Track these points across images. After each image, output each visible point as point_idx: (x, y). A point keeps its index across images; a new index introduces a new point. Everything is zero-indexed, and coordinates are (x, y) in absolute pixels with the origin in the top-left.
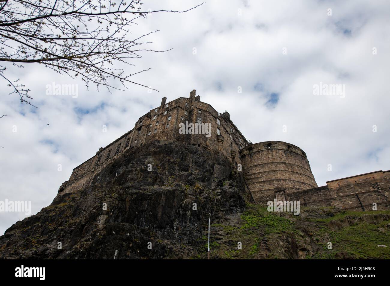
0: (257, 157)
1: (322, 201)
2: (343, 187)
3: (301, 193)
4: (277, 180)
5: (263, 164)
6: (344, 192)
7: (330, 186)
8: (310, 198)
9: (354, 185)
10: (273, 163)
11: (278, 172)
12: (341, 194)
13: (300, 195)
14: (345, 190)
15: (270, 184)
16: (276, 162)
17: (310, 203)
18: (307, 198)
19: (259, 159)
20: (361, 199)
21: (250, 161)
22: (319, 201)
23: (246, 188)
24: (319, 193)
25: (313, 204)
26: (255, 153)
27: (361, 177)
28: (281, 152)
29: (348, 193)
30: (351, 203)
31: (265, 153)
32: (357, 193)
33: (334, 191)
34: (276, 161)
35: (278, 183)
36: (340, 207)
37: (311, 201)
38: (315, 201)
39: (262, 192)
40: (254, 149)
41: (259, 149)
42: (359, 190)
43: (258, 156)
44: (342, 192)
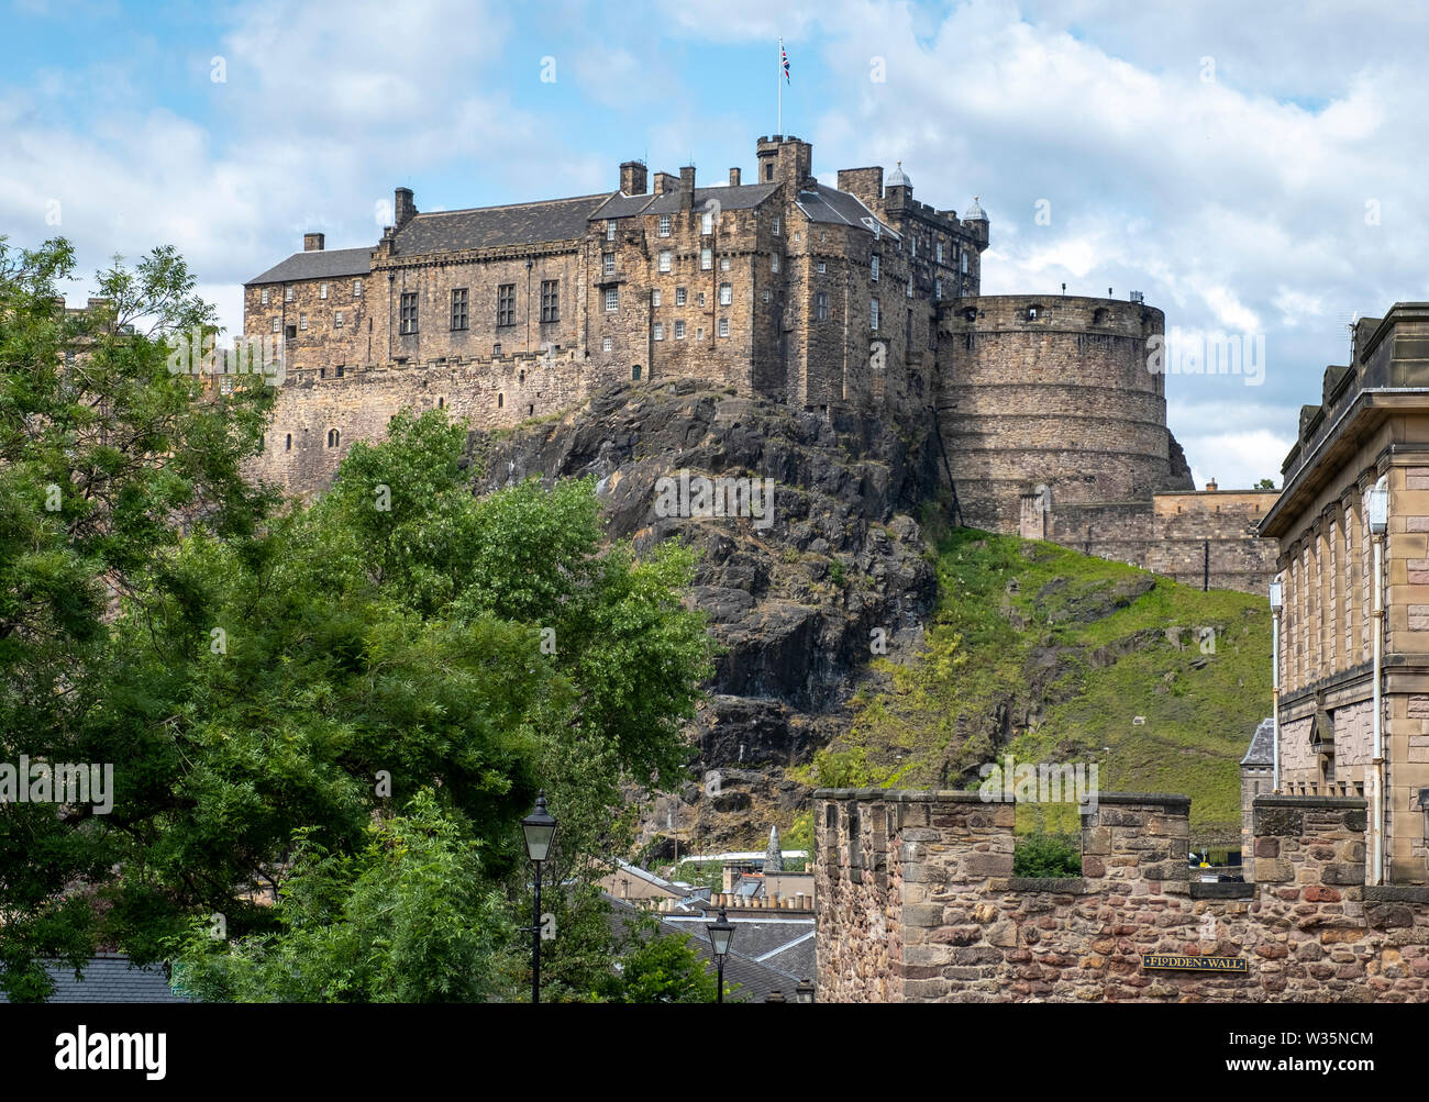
0: (989, 355)
1: (1128, 544)
2: (1186, 515)
3: (1086, 511)
4: (1032, 451)
5: (1004, 386)
6: (1185, 531)
7: (1160, 507)
8: (1104, 530)
9: (1212, 515)
10: (1034, 386)
11: (1044, 423)
12: (1176, 534)
13: (1083, 517)
14: (1188, 524)
15: (1013, 463)
16: (1043, 386)
17: (1100, 543)
18: (1097, 530)
19: (994, 362)
20: (1211, 557)
21: (963, 362)
22: (1124, 542)
23: (942, 468)
24: (1129, 522)
25: (1107, 550)
26: (983, 334)
27: (1234, 497)
28: (1068, 344)
29: (1191, 535)
30: (1188, 560)
31: (1016, 341)
32: (1210, 537)
33: (1163, 522)
34: (1046, 381)
35: (1035, 461)
36: (1164, 567)
37: (1103, 539)
38: (1113, 541)
39: (985, 487)
40: (983, 317)
41: (1001, 321)
42: (1217, 532)
43: (994, 350)
44: (1179, 529)
